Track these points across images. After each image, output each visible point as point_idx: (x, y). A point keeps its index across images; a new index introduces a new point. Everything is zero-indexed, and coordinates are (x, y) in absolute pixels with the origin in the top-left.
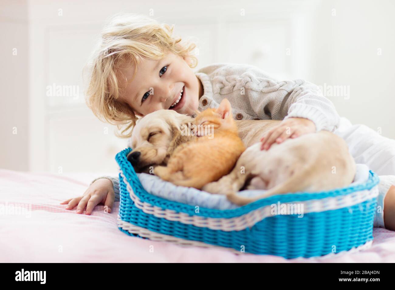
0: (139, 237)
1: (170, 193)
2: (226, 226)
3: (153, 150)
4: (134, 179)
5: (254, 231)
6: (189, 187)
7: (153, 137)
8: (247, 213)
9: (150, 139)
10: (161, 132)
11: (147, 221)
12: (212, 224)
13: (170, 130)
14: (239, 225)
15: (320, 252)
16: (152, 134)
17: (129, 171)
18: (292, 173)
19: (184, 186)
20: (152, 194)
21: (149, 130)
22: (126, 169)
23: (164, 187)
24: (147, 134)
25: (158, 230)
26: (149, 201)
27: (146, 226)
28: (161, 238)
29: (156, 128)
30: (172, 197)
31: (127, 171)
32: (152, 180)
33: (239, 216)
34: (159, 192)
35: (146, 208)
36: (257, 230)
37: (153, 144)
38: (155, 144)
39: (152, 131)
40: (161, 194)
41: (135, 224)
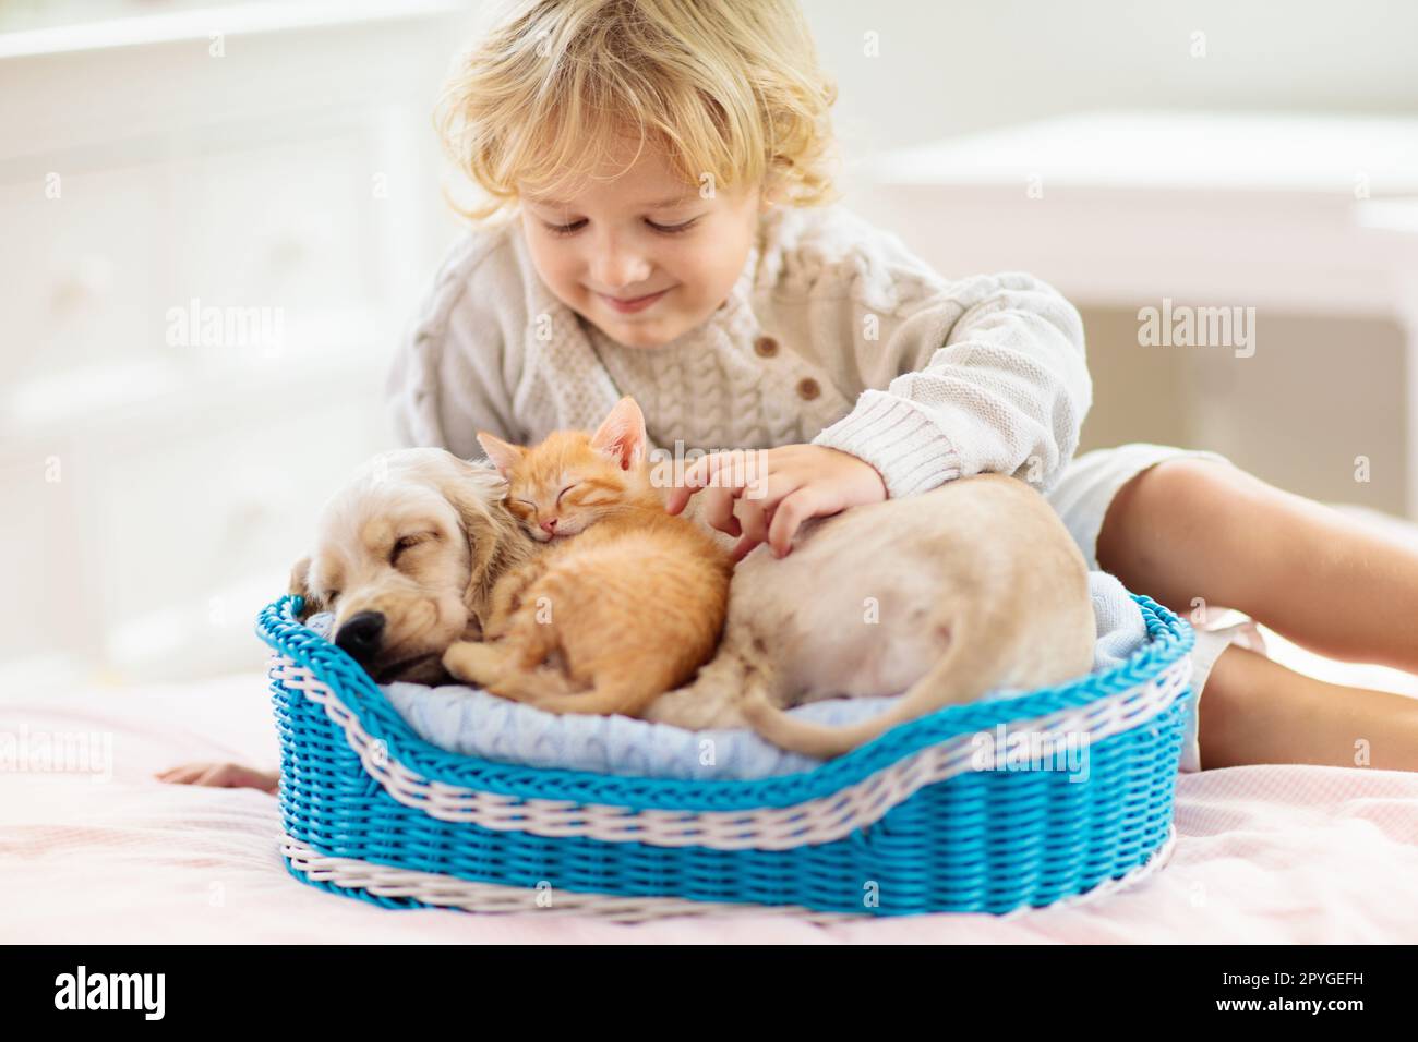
0: (422, 905)
1: (540, 741)
2: (773, 832)
3: (424, 604)
4: (375, 706)
5: (878, 839)
6: (607, 715)
7: (410, 552)
8: (855, 782)
9: (400, 560)
10: (437, 534)
11: (445, 846)
12: (718, 832)
13: (461, 527)
14: (824, 824)
15: (1077, 881)
16: (406, 542)
17: (352, 681)
18: (944, 633)
19: (584, 712)
20: (460, 751)
21: (394, 528)
22: (339, 674)
23: (510, 719)
24: (390, 542)
25: (496, 876)
26: (461, 775)
27: (444, 867)
28: (512, 901)
29: (422, 520)
30: (549, 754)
31: (345, 680)
32: (450, 704)
33: (827, 794)
34: (497, 741)
35: (442, 801)
36: (887, 834)
37: (414, 579)
38: (419, 577)
39: (406, 531)
40: (504, 749)
41: (398, 863)
